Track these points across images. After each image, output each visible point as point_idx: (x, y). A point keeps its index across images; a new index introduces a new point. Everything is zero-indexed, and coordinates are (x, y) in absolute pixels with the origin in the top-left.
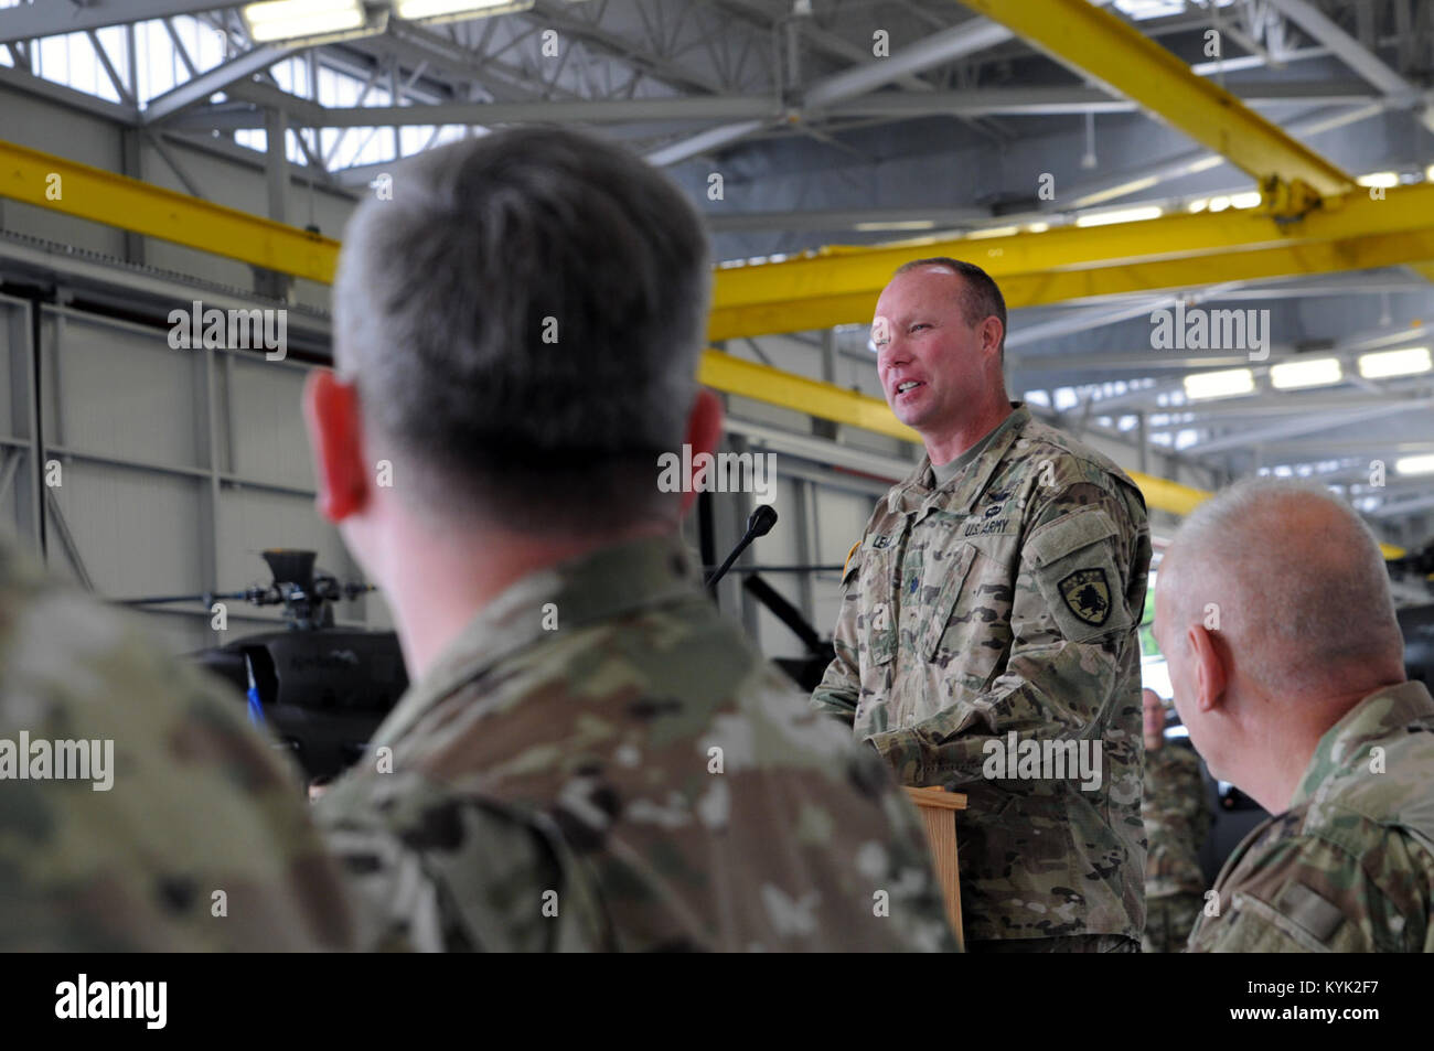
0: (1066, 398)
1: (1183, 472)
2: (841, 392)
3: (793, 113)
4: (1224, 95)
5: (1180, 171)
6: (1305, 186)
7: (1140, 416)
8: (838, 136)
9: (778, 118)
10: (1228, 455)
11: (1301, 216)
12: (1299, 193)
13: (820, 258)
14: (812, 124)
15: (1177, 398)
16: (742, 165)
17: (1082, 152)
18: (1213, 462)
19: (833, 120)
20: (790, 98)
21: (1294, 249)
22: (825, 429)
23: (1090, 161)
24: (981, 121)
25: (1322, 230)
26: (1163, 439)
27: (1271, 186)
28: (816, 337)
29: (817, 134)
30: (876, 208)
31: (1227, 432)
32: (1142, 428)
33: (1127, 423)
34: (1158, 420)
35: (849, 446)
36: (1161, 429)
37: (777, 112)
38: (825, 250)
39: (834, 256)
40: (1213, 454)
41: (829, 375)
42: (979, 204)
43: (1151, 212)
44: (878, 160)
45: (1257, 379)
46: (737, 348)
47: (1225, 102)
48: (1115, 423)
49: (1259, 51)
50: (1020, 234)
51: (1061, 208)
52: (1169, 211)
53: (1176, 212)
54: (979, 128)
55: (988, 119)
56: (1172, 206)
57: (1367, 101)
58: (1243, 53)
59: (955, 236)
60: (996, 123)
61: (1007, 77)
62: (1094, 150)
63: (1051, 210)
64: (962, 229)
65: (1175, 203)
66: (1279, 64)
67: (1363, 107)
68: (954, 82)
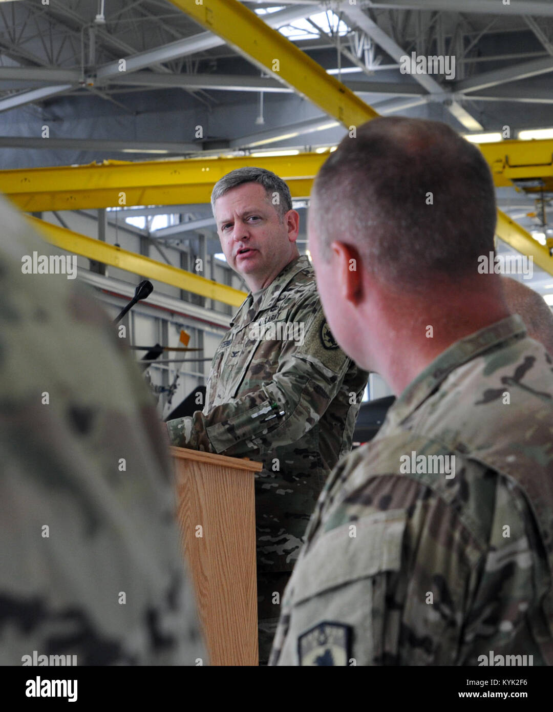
2: (108, 246)
3: (90, 81)
4: (342, 87)
5: (311, 130)
8: (115, 96)
9: (82, 83)
13: (104, 166)
14: (100, 88)
16: (57, 110)
17: (257, 115)
19: (112, 87)
20: (88, 72)
22: (98, 267)
23: (261, 120)
24: (198, 93)
28: (95, 213)
29: (103, 95)
30: (135, 139)
35: (111, 278)
37: (81, 80)
38: (106, 162)
39: (111, 166)
41: (102, 237)
42: (195, 141)
43: (294, 152)
44: (138, 113)
46: (48, 217)
47: (342, 91)
49: (360, 64)
50: (220, 159)
51: (243, 147)
52: (304, 152)
53: (308, 152)
54: (197, 97)
55: (203, 92)
56: (305, 149)
57: (418, 96)
58: (351, 65)
59: (181, 159)
60: (207, 95)
61: (215, 68)
62: (263, 114)
63: (237, 148)
64: (185, 155)
65: (308, 147)
66: (371, 71)
67: (418, 99)
68: (184, 70)
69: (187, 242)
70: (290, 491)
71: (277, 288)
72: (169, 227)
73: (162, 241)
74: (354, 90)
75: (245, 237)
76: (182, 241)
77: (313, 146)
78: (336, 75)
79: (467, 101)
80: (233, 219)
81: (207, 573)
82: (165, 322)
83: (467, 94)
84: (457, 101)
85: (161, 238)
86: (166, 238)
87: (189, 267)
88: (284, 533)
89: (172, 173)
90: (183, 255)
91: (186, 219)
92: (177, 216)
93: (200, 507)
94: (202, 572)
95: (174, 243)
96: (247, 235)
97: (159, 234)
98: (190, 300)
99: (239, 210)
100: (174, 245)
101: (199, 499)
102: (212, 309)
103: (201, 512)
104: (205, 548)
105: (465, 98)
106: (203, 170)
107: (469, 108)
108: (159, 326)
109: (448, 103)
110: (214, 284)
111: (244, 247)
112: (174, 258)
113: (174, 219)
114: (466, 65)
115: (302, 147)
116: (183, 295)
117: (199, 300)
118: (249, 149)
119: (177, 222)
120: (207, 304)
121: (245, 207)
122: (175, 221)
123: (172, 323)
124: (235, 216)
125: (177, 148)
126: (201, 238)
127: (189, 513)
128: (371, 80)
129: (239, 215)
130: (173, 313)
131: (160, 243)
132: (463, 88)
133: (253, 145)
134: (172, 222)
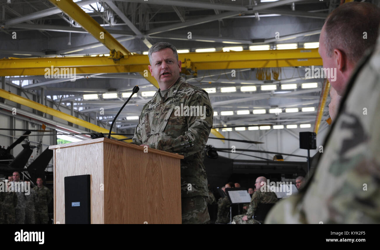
0: (55, 98)
1: (80, 116)
2: (6, 92)
3: (3, 26)
4: (107, 31)
5: (88, 48)
6: (120, 52)
7: (72, 103)
10: (89, 113)
11: (119, 59)
12: (119, 54)
13: (8, 60)
15: (79, 99)
17: (68, 41)
18: (86, 115)
20: (2, 23)
21: (115, 66)
22: (2, 100)
23: (70, 44)
24: (44, 32)
25: (123, 63)
26: (75, 108)
27: (113, 52)
31: (89, 108)
32: (72, 106)
33: (68, 104)
34: (75, 104)
35: (6, 104)
36: (76, 106)
38: (9, 58)
39: (11, 59)
40: (86, 113)
41: (3, 88)
42: (42, 51)
43: (81, 56)
45: (99, 96)
48: (66, 104)
49: (109, 23)
50: (55, 58)
51: (62, 54)
52: (86, 56)
53: (87, 56)
54: (44, 34)
55: (46, 32)
56: (86, 55)
57: (132, 36)
58: (106, 23)
59: (37, 58)
60: (47, 33)
61: (51, 23)
62: (71, 41)
63: (59, 54)
64: (38, 56)
65: (87, 54)
66: (113, 26)
67: (132, 37)
68: (39, 23)
69: (36, 91)
70: (186, 167)
71: (174, 89)
72: (29, 85)
73: (26, 90)
74: (110, 33)
75: (167, 68)
76: (34, 91)
77: (89, 54)
78: (103, 27)
79: (150, 38)
80: (162, 60)
81: (164, 197)
82: (27, 122)
83: (150, 36)
84: (146, 38)
85: (26, 89)
86: (28, 89)
87: (37, 101)
88: (185, 183)
89: (36, 63)
90: (34, 96)
91: (36, 82)
92: (32, 81)
93: (161, 172)
94: (162, 197)
95: (31, 91)
96: (167, 67)
97: (25, 88)
98: (37, 113)
99: (165, 58)
100: (31, 92)
101: (161, 169)
102: (45, 117)
103: (162, 174)
104: (163, 188)
105: (149, 37)
106: (49, 62)
107: (150, 41)
108: (25, 124)
109: (143, 39)
110: (47, 107)
111: (166, 71)
112: (31, 97)
113: (31, 82)
114: (150, 24)
115: (85, 54)
116: (34, 111)
117: (40, 114)
118: (64, 55)
119: (32, 83)
120: (44, 116)
121: (167, 57)
122: (31, 83)
123: (30, 122)
124: (163, 60)
125: (35, 54)
126: (42, 89)
127: (157, 174)
128: (114, 29)
129: (164, 59)
130: (30, 118)
131: (26, 91)
132: (149, 33)
133: (66, 53)
134: (30, 83)
